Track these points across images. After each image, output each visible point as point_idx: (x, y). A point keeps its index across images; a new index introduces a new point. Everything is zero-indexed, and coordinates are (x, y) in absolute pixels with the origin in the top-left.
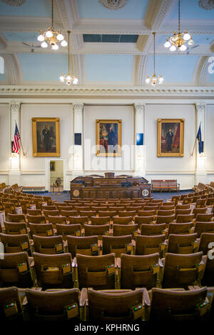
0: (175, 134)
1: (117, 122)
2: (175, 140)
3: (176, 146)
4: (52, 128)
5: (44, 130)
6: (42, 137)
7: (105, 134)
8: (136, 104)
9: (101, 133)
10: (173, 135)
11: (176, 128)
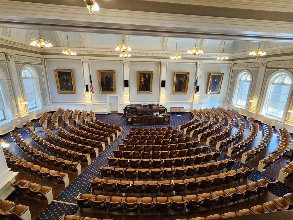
0: (183, 81)
1: (150, 73)
2: (183, 84)
3: (184, 88)
4: (110, 77)
5: (106, 78)
6: (105, 82)
7: (143, 80)
8: (162, 62)
9: (140, 79)
10: (182, 82)
11: (185, 77)
